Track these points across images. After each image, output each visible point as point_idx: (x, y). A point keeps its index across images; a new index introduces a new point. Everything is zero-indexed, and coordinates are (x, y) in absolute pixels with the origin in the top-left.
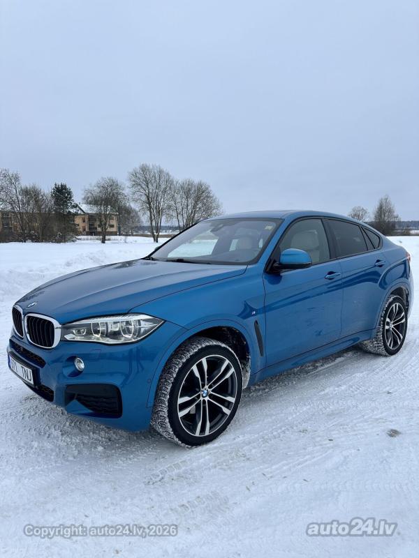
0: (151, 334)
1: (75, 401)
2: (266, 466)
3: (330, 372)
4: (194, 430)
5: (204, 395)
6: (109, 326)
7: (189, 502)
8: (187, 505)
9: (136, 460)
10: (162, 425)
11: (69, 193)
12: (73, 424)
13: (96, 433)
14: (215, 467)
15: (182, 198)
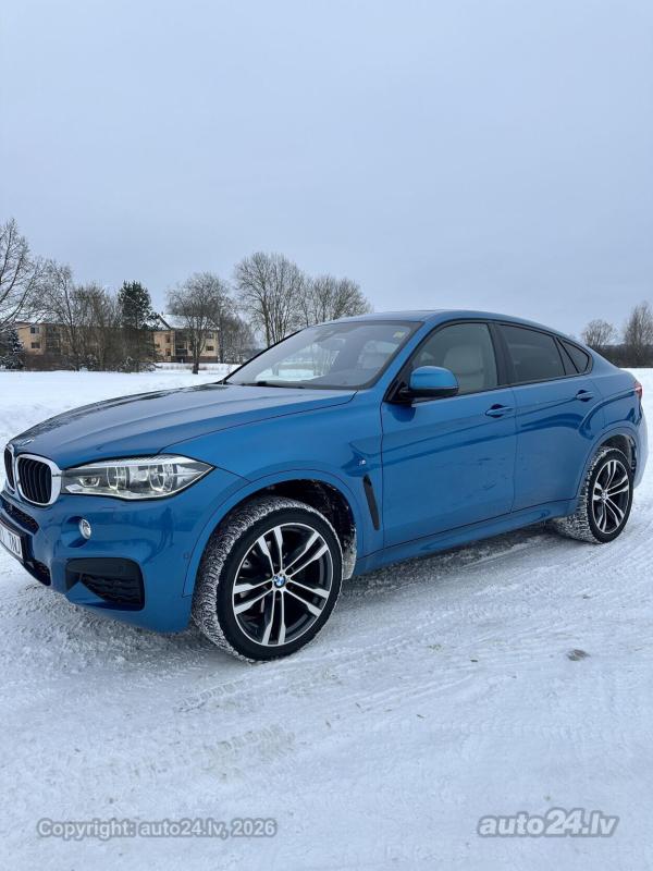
0: (191, 485)
1: (80, 586)
2: (365, 693)
3: (499, 563)
4: (260, 636)
5: (279, 584)
6: (132, 474)
7: (233, 738)
8: (231, 743)
9: (169, 677)
10: (209, 624)
11: (146, 297)
12: (88, 625)
13: (118, 638)
14: (286, 692)
15: (316, 305)
